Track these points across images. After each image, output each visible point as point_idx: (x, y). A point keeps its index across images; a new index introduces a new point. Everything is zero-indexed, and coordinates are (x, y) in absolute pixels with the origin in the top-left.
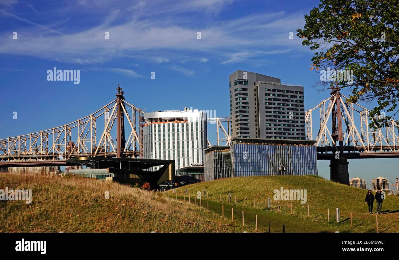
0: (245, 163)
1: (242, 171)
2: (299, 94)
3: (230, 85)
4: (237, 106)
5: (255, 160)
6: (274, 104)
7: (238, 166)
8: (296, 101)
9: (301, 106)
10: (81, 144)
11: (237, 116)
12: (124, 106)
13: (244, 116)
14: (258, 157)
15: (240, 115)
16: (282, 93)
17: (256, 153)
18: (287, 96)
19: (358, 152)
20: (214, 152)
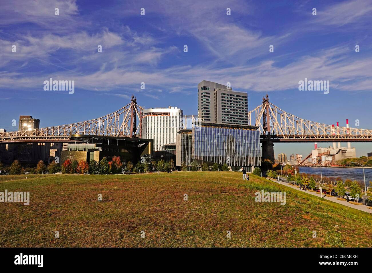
0: (203, 142)
1: (200, 148)
2: (244, 98)
3: (198, 90)
4: (202, 104)
5: (211, 140)
6: (228, 104)
7: (197, 144)
8: (243, 103)
9: (246, 106)
10: (109, 130)
11: (202, 111)
12: (136, 107)
13: (207, 111)
14: (213, 137)
15: (204, 110)
16: (233, 97)
17: (213, 134)
18: (237, 99)
19: (279, 138)
20: (182, 134)
